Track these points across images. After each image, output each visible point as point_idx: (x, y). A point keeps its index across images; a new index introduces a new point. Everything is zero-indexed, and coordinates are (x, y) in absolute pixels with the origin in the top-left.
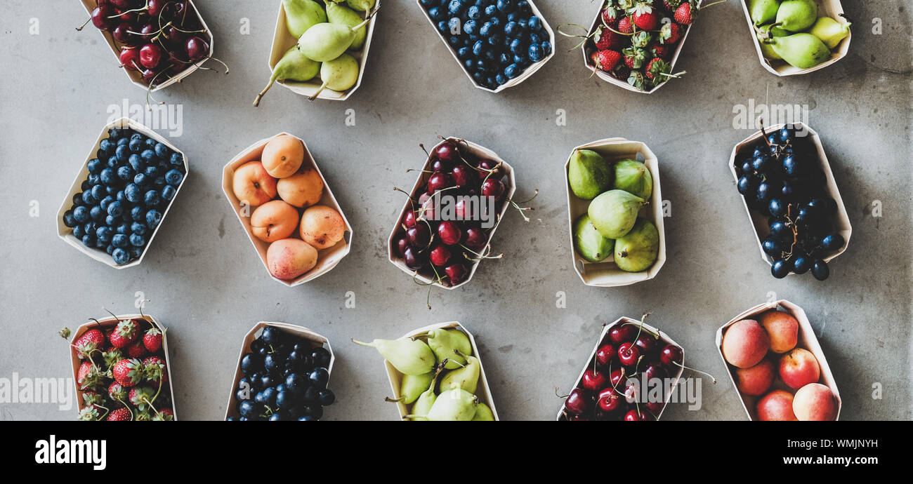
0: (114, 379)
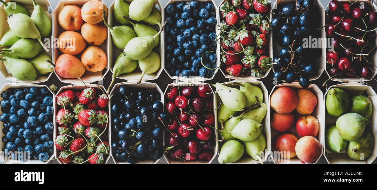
0: (78, 120)
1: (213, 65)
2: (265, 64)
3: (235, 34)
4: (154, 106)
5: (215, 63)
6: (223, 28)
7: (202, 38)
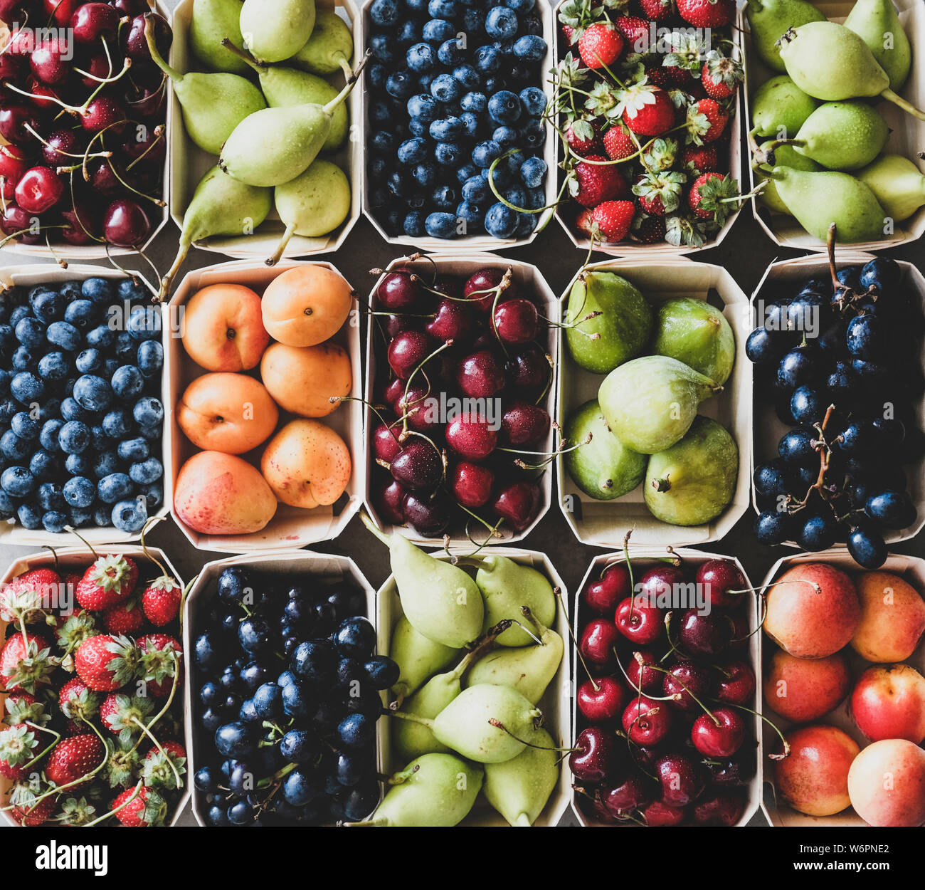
0: (74, 674)
1: (534, 197)
2: (713, 200)
3: (611, 99)
4: (344, 635)
5: (542, 188)
6: (566, 80)
7: (494, 103)
